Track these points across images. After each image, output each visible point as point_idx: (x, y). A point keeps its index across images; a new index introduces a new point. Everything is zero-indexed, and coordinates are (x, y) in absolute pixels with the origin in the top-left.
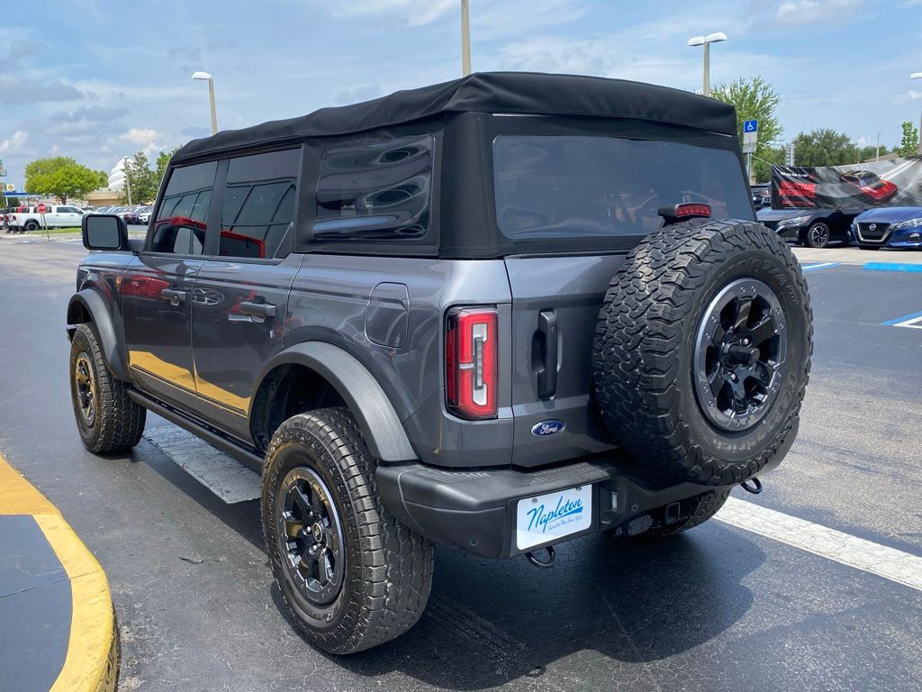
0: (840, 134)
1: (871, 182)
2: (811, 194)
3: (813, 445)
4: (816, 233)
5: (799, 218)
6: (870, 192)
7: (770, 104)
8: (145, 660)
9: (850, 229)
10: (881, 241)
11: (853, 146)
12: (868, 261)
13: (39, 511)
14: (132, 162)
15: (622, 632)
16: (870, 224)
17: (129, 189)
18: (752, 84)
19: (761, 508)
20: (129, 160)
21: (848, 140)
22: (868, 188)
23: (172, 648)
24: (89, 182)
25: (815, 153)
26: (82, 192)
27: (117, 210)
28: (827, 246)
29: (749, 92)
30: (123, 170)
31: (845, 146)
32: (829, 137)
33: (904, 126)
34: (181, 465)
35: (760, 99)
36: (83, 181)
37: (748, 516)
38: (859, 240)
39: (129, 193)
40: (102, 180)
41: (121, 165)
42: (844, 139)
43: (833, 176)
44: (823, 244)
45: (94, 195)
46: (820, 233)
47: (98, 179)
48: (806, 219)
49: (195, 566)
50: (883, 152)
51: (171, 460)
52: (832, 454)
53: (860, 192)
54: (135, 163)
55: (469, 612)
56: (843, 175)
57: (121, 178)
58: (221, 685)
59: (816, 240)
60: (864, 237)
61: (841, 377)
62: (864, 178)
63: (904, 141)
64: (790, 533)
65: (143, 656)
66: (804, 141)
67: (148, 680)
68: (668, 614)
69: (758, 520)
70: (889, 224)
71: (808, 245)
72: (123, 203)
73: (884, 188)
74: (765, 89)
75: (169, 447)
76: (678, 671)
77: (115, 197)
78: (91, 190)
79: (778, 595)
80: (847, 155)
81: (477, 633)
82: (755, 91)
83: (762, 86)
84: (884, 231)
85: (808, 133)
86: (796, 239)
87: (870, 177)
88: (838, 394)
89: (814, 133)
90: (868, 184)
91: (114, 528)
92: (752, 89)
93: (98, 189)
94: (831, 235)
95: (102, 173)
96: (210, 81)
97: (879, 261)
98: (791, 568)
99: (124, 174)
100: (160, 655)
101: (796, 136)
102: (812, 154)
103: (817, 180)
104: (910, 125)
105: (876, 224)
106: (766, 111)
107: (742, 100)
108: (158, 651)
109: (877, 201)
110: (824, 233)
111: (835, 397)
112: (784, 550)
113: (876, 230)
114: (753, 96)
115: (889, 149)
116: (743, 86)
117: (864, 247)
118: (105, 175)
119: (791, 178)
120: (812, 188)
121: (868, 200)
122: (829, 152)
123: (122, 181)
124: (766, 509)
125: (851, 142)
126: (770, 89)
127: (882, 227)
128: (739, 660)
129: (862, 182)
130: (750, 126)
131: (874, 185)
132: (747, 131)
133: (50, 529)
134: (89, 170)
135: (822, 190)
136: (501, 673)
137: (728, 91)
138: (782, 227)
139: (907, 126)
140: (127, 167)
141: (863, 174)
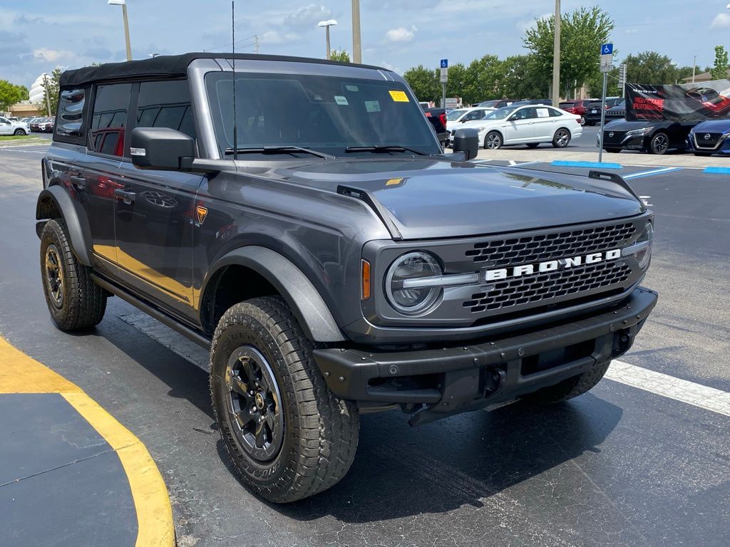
0: (662, 56)
1: (712, 98)
2: (659, 108)
3: (702, 324)
4: (657, 142)
5: (644, 129)
6: (710, 106)
7: (606, 29)
8: (193, 520)
9: (688, 138)
10: (714, 148)
11: (672, 66)
12: (707, 166)
13: (65, 390)
14: (51, 78)
15: (596, 489)
16: (705, 134)
17: (48, 101)
18: (591, 13)
19: (678, 379)
20: (47, 77)
21: (669, 61)
22: (709, 103)
23: (212, 509)
24: (12, 95)
25: (641, 72)
26: (7, 105)
27: (39, 121)
28: (667, 153)
29: (589, 19)
30: (43, 85)
31: (666, 66)
32: (653, 59)
33: (716, 49)
34: (168, 346)
35: (598, 26)
36: (7, 95)
37: (669, 386)
38: (695, 147)
39: (49, 106)
40: (23, 94)
41: (40, 80)
42: (666, 60)
43: (679, 93)
44: (664, 150)
45: (17, 107)
46: (661, 141)
47: (19, 93)
48: (649, 129)
49: (209, 436)
50: (698, 72)
51: (157, 342)
52: (721, 332)
53: (702, 107)
54: (53, 79)
55: (460, 473)
56: (687, 92)
57: (41, 92)
58: (265, 541)
59: (658, 148)
60: (699, 145)
61: (711, 265)
62: (706, 94)
63: (716, 62)
64: (709, 400)
65: (191, 516)
66: (632, 62)
67: (202, 537)
68: (630, 473)
69: (678, 390)
70: (722, 134)
71: (651, 152)
72: (43, 115)
73: (723, 104)
74: (603, 16)
75: (151, 330)
76: (654, 522)
77: (36, 109)
78: (14, 102)
79: (718, 455)
80: (669, 75)
81: (473, 492)
82: (594, 18)
83: (600, 14)
84: (717, 140)
85: (635, 55)
86: (640, 147)
87: (711, 93)
88: (712, 280)
89: (640, 55)
90: (709, 100)
91: (127, 404)
92: (592, 17)
93: (20, 102)
94: (670, 144)
95: (23, 87)
96: (124, 6)
97: (715, 166)
98: (720, 431)
99: (43, 89)
100: (204, 515)
101: (626, 58)
102: (639, 73)
103: (666, 96)
104: (721, 49)
105: (711, 134)
106: (603, 36)
107: (584, 26)
108: (202, 512)
109: (716, 114)
110: (664, 142)
111: (710, 282)
112: (709, 416)
113: (710, 139)
114: (593, 22)
115: (703, 69)
116: (584, 14)
117: (699, 153)
118: (26, 90)
119: (643, 95)
120: (659, 103)
121: (708, 113)
122: (653, 72)
123: (41, 95)
124: (682, 380)
125: (672, 63)
126: (606, 17)
127: (716, 136)
128: (703, 512)
129: (704, 98)
130: (607, 49)
131: (715, 100)
132: (603, 53)
133: (80, 405)
134: (11, 85)
135: (670, 105)
136: (504, 526)
137: (571, 19)
138: (628, 137)
139: (719, 50)
140: (46, 82)
141: (705, 91)
